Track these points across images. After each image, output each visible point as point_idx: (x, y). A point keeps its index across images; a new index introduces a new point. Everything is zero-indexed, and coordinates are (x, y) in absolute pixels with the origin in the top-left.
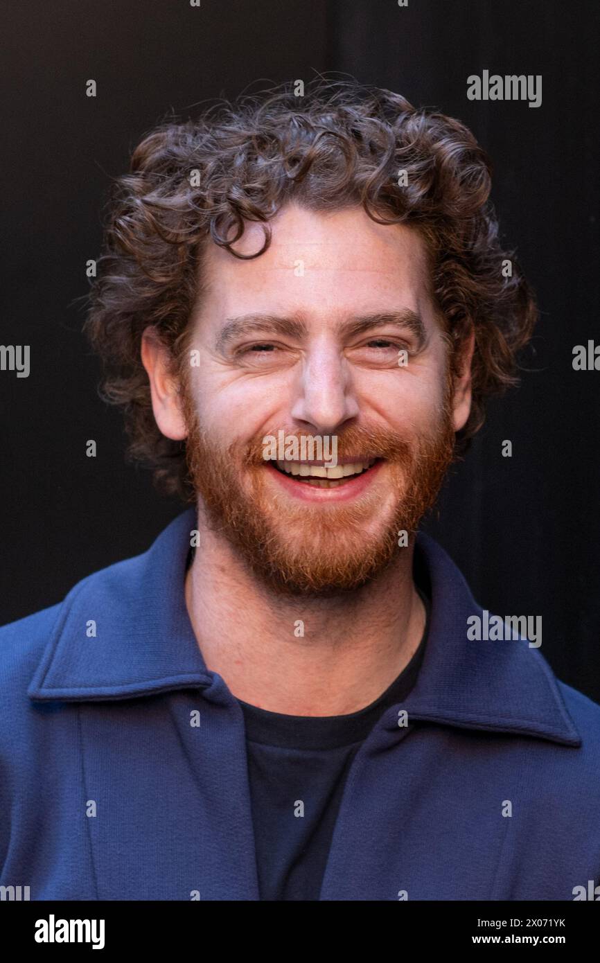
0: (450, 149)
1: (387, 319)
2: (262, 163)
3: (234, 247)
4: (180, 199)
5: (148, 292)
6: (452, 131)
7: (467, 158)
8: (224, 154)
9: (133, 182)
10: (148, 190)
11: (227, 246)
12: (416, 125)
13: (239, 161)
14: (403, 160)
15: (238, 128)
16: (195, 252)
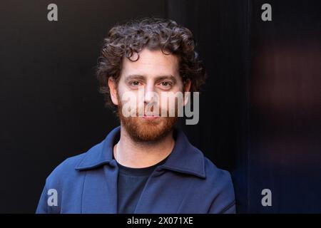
0: (185, 37)
1: (166, 77)
2: (138, 38)
3: (131, 58)
4: (119, 45)
5: (110, 67)
6: (187, 32)
7: (190, 39)
8: (130, 35)
9: (108, 40)
10: (111, 42)
11: (129, 58)
12: (177, 30)
13: (133, 37)
14: (173, 39)
15: (134, 28)
16: (122, 58)
